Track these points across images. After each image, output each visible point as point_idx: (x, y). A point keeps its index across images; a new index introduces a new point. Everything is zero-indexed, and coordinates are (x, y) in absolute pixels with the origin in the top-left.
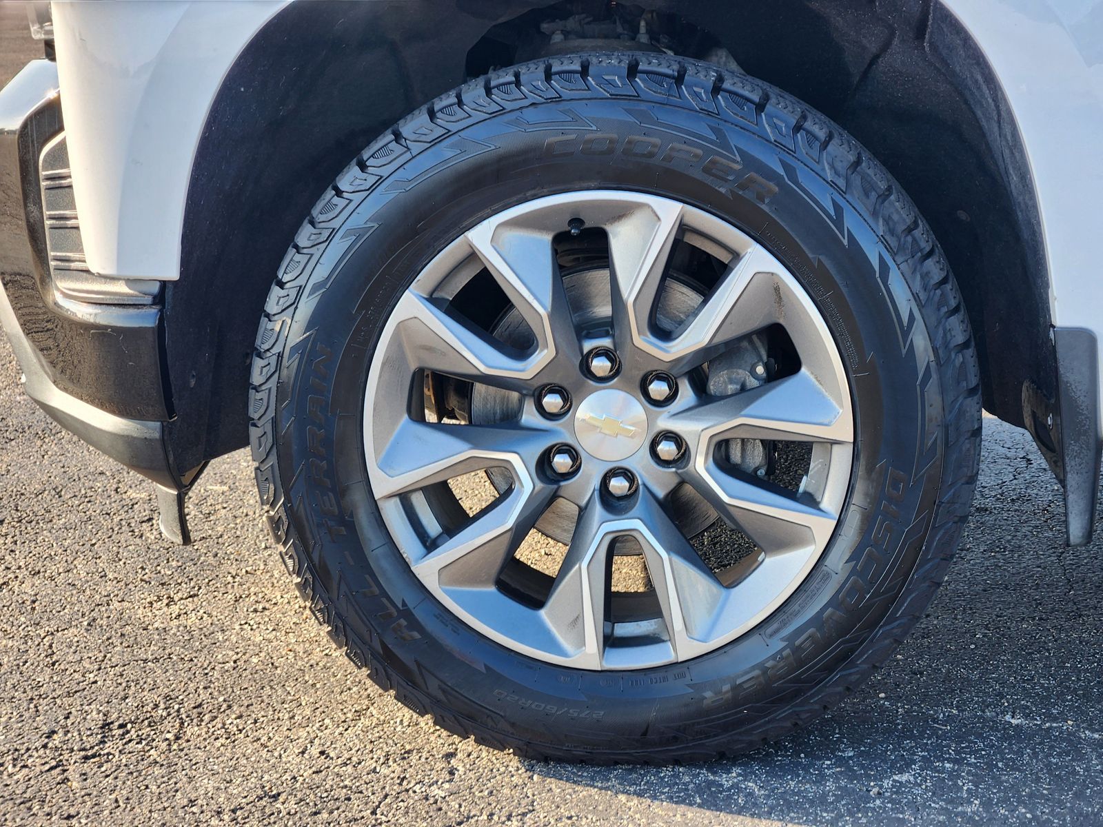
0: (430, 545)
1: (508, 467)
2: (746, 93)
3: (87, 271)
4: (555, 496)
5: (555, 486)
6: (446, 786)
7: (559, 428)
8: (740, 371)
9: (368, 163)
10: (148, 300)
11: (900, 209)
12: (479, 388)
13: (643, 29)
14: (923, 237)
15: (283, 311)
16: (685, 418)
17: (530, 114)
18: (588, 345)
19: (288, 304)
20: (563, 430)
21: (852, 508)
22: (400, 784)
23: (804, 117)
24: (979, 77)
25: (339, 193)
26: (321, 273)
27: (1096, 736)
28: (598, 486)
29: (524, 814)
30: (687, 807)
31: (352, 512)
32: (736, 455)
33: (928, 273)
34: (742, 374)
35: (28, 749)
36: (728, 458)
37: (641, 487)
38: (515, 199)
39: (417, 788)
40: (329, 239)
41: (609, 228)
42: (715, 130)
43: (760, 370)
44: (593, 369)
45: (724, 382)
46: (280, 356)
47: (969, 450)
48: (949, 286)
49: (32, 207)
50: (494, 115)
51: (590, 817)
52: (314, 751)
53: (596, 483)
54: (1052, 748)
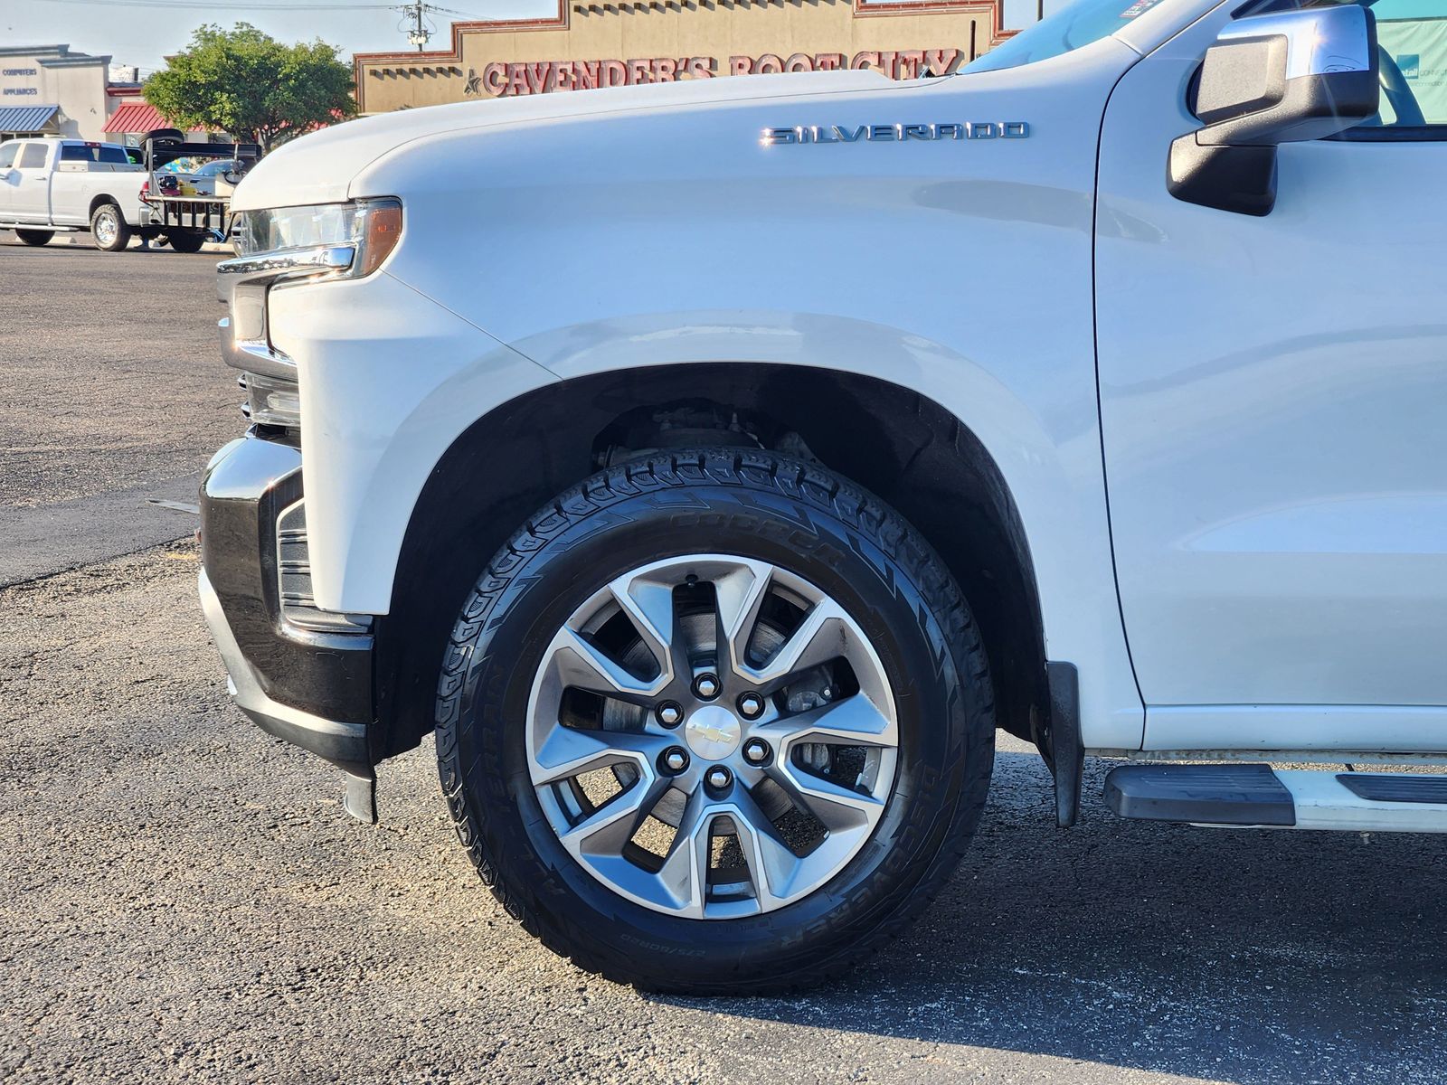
0: (574, 822)
1: (635, 762)
2: (822, 484)
3: (314, 607)
4: (670, 786)
5: (670, 779)
6: (583, 1008)
7: (673, 734)
8: (812, 693)
9: (536, 530)
10: (365, 630)
11: (936, 572)
12: (610, 702)
13: (735, 421)
14: (952, 593)
15: (468, 640)
16: (770, 728)
17: (660, 497)
18: (697, 672)
19: (472, 635)
20: (677, 737)
21: (897, 796)
22: (547, 1006)
23: (865, 502)
24: (993, 475)
25: (513, 551)
26: (499, 611)
27: (1083, 982)
28: (702, 780)
29: (646, 1025)
30: (769, 1022)
31: (515, 795)
32: (808, 757)
33: (955, 620)
34: (813, 695)
35: (246, 984)
36: (801, 758)
37: (735, 780)
38: (646, 559)
39: (561, 1009)
40: (506, 587)
41: (716, 583)
42: (798, 510)
43: (827, 692)
44: (700, 690)
45: (800, 701)
46: (464, 674)
47: (984, 753)
48: (971, 630)
49: (267, 557)
50: (633, 496)
51: (696, 1026)
52: (474, 986)
53: (700, 777)
54: (1047, 988)
